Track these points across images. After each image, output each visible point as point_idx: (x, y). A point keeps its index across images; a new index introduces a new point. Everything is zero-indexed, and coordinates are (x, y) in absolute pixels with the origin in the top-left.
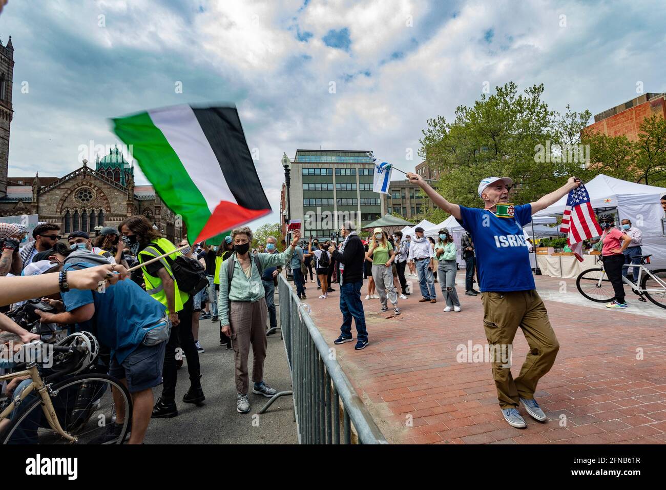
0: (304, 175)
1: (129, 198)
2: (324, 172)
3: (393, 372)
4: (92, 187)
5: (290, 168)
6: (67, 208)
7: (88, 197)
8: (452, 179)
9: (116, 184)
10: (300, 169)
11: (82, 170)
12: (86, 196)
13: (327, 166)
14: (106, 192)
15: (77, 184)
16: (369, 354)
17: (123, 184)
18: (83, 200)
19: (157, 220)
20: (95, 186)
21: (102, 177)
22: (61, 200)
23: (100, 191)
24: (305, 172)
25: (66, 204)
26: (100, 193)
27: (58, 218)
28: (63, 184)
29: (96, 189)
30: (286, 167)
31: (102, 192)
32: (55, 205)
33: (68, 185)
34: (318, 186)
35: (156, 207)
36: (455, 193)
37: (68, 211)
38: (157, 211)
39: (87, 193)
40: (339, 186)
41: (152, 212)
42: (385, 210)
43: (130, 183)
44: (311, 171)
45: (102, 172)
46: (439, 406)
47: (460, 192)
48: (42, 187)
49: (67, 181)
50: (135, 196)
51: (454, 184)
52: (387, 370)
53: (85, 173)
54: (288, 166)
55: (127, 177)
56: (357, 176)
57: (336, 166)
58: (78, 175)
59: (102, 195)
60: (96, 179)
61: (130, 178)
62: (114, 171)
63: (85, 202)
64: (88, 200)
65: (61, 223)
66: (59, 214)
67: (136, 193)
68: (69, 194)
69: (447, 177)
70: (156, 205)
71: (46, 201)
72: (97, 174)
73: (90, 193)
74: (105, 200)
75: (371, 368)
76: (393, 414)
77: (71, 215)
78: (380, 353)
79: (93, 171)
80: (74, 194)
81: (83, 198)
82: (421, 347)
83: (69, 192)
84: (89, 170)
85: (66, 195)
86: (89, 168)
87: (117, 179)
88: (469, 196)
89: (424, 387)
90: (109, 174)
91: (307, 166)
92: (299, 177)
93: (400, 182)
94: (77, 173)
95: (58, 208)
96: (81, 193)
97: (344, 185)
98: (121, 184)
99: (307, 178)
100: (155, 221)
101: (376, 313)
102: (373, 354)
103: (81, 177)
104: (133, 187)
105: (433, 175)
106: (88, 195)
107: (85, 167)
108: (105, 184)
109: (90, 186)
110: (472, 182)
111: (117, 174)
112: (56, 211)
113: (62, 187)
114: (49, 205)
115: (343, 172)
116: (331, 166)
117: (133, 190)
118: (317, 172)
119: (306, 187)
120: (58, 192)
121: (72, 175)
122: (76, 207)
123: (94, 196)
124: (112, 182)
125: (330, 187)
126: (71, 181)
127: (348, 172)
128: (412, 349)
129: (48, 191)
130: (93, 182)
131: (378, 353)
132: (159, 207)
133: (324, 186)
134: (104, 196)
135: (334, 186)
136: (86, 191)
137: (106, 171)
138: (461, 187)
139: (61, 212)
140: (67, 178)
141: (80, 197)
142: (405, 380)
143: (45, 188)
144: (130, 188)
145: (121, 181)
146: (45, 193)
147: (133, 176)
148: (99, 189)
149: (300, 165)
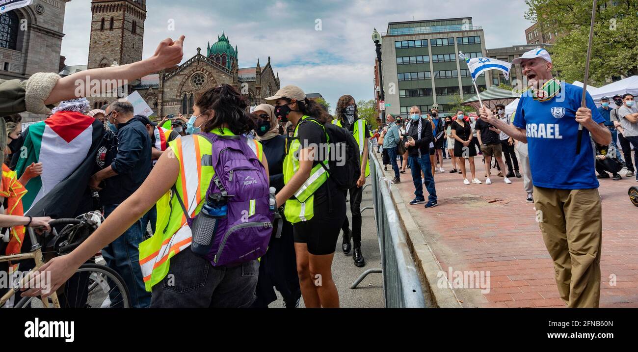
0: (397, 49)
1: (234, 80)
2: (418, 44)
3: (491, 259)
4: (204, 72)
5: (380, 43)
6: (185, 92)
7: (201, 82)
8: (570, 42)
9: (223, 68)
10: (393, 42)
11: (196, 57)
12: (199, 80)
13: (421, 37)
14: (215, 76)
15: (193, 70)
16: (466, 239)
17: (229, 68)
18: (197, 84)
19: (258, 100)
20: (207, 71)
21: (212, 62)
22: (180, 85)
23: (210, 75)
24: (399, 45)
25: (184, 89)
26: (211, 77)
27: (178, 101)
28: (182, 70)
29: (207, 73)
30: (377, 42)
31: (212, 76)
32: (176, 89)
33: (186, 72)
34: (413, 59)
35: (257, 88)
36: (575, 58)
37: (185, 95)
38: (258, 91)
39: (200, 78)
40: (435, 58)
41: (254, 93)
42: (490, 81)
43: (234, 67)
44: (405, 44)
45: (212, 58)
46: (543, 299)
47: (583, 56)
48: (167, 74)
49: (185, 68)
50: (239, 78)
51: (575, 47)
52: (485, 256)
53: (198, 60)
54: (378, 41)
55: (232, 61)
56: (456, 46)
57: (431, 37)
58: (194, 62)
59: (212, 78)
60: (207, 65)
61: (235, 62)
62: (221, 56)
63: (199, 86)
64: (201, 84)
65: (180, 106)
66: (178, 98)
67: (239, 76)
68: (187, 80)
69: (564, 40)
70: (257, 86)
71: (169, 86)
72: (208, 60)
73: (202, 77)
74: (214, 83)
75: (467, 254)
76: (487, 302)
77: (188, 98)
78: (478, 238)
79: (205, 58)
80: (190, 79)
81: (197, 82)
82: (528, 235)
83: (186, 77)
84: (202, 57)
85: (184, 80)
86: (202, 56)
87: (224, 63)
88: (594, 60)
89: (527, 277)
90: (218, 59)
91: (400, 38)
92: (392, 51)
93: (506, 48)
94: (193, 60)
95: (178, 92)
96: (196, 78)
97: (441, 57)
98: (227, 68)
99: (400, 52)
100: (256, 101)
101: (478, 196)
102: (470, 239)
103: (196, 64)
104: (238, 70)
105: (548, 38)
106: (201, 80)
107: (199, 55)
108: (215, 68)
109: (203, 71)
110: (598, 44)
111: (224, 59)
112: (177, 95)
113: (181, 73)
114: (171, 89)
115: (439, 42)
116: (426, 37)
117: (237, 73)
118: (411, 44)
119: (400, 60)
120: (178, 78)
121: (189, 63)
122: (191, 91)
123: (206, 81)
124: (220, 67)
125: (426, 59)
126: (188, 68)
127: (445, 42)
128: (515, 237)
129: (171, 78)
130: (205, 68)
131: (477, 238)
132: (259, 88)
133: (420, 59)
134: (213, 79)
135: (430, 58)
136: (199, 76)
137: (215, 57)
138: (583, 51)
139: (180, 96)
140: (185, 65)
141: (195, 82)
142: (506, 269)
143: (168, 75)
144: (235, 72)
145: (227, 65)
146: (168, 79)
147: (237, 60)
148: (210, 73)
149: (393, 38)
